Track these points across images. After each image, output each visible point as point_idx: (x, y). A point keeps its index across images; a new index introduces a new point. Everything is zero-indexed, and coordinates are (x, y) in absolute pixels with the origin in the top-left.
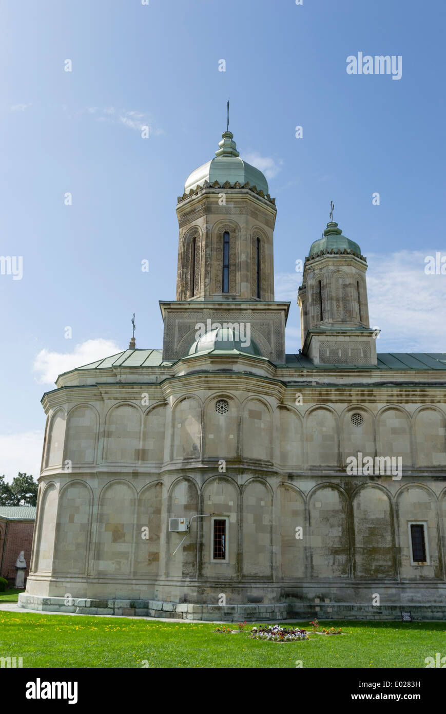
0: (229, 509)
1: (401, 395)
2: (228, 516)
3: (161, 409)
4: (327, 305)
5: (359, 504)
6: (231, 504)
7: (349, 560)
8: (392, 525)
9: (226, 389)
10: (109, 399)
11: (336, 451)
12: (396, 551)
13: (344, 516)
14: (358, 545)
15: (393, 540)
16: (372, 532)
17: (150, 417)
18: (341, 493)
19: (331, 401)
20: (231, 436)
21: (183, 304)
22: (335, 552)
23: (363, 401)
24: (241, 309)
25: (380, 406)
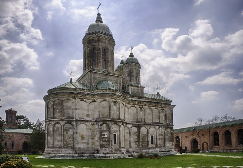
0: (117, 131)
1: (151, 105)
2: (117, 133)
3: (93, 103)
4: (132, 78)
5: (141, 131)
6: (118, 130)
7: (138, 144)
8: (148, 136)
9: (116, 99)
10: (78, 98)
11: (136, 118)
12: (148, 141)
13: (138, 133)
14: (140, 140)
15: (148, 139)
16: (143, 137)
17: (90, 105)
18: (137, 128)
19: (136, 105)
20: (117, 113)
21: (95, 71)
22: (136, 142)
23: (143, 105)
24: (111, 75)
25: (146, 107)
